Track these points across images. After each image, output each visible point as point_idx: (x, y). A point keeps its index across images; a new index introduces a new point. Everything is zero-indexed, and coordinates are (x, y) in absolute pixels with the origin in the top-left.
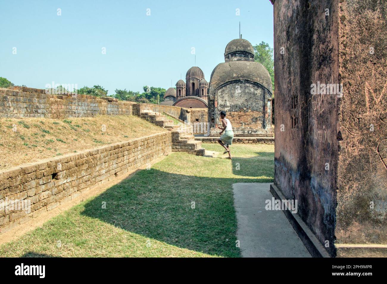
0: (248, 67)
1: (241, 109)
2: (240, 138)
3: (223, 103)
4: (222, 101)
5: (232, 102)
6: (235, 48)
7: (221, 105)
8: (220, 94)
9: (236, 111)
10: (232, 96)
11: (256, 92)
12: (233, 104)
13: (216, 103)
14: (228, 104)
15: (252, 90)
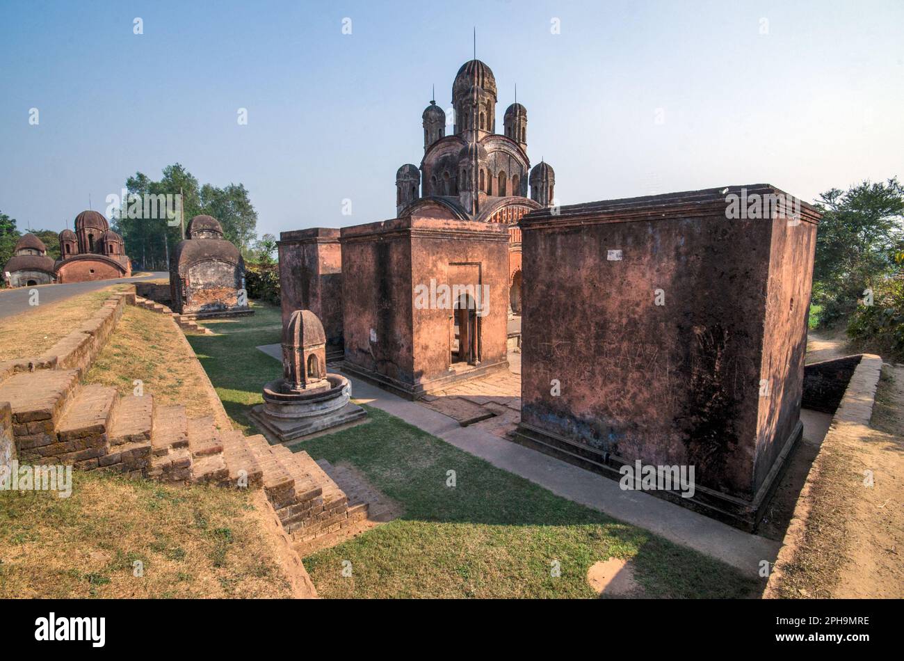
0: (219, 247)
1: (215, 286)
2: (217, 313)
3: (195, 282)
4: (194, 279)
5: (206, 280)
6: (202, 226)
7: (193, 284)
8: (190, 273)
9: (210, 288)
10: (204, 274)
11: (229, 270)
12: (206, 282)
13: (187, 281)
14: (201, 282)
15: (226, 268)
